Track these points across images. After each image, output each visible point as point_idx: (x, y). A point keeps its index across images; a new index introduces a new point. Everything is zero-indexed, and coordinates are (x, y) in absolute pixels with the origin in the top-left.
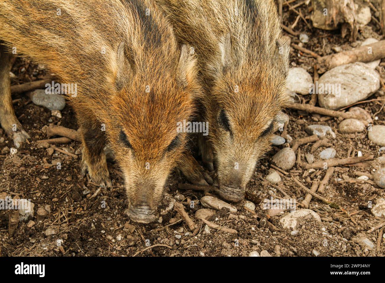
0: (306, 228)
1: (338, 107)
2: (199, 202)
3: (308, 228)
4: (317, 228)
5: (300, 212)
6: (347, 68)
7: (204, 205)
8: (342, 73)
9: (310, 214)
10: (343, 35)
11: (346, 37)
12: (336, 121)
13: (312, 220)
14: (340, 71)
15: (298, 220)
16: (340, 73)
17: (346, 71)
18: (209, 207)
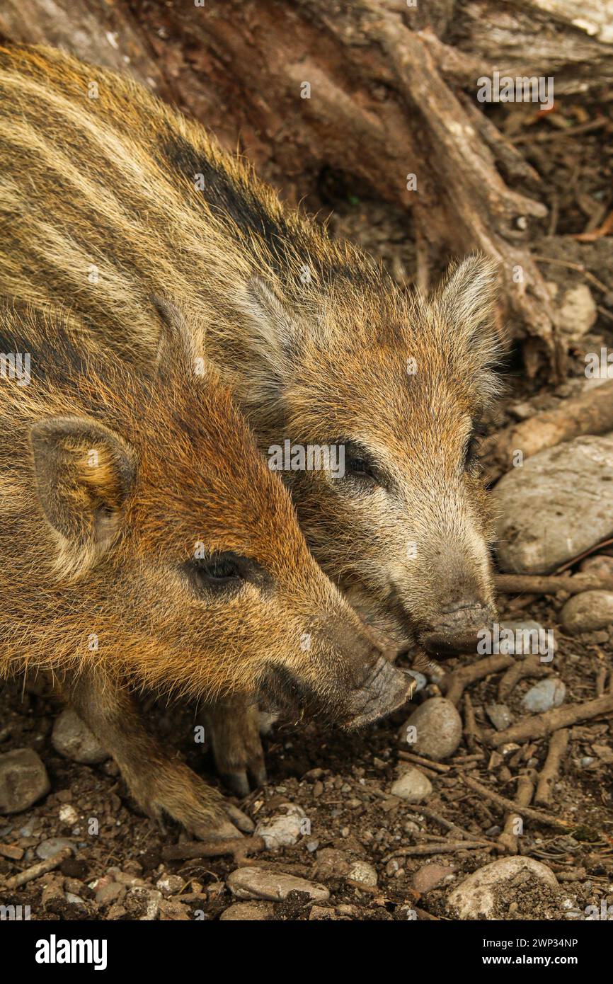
0: (519, 908)
1: (550, 565)
2: (226, 887)
3: (527, 908)
4: (550, 902)
5: (497, 868)
6: (555, 457)
7: (240, 892)
8: (546, 473)
9: (526, 868)
10: (532, 370)
11: (538, 374)
12: (550, 604)
13: (532, 884)
14: (540, 469)
15: (495, 890)
16: (540, 474)
17: (553, 466)
18: (253, 895)
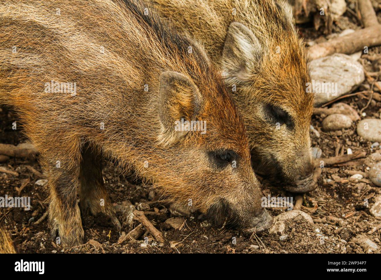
0: (296, 231)
1: (319, 104)
2: (168, 210)
3: (299, 231)
4: (309, 229)
5: (287, 214)
6: (324, 61)
7: (174, 213)
8: (320, 66)
9: (300, 214)
10: (317, 27)
11: (319, 29)
12: (318, 120)
13: (302, 221)
14: (318, 65)
15: (286, 223)
16: (317, 67)
17: (323, 64)
18: (180, 214)
